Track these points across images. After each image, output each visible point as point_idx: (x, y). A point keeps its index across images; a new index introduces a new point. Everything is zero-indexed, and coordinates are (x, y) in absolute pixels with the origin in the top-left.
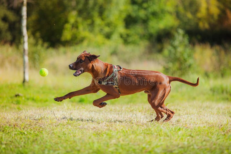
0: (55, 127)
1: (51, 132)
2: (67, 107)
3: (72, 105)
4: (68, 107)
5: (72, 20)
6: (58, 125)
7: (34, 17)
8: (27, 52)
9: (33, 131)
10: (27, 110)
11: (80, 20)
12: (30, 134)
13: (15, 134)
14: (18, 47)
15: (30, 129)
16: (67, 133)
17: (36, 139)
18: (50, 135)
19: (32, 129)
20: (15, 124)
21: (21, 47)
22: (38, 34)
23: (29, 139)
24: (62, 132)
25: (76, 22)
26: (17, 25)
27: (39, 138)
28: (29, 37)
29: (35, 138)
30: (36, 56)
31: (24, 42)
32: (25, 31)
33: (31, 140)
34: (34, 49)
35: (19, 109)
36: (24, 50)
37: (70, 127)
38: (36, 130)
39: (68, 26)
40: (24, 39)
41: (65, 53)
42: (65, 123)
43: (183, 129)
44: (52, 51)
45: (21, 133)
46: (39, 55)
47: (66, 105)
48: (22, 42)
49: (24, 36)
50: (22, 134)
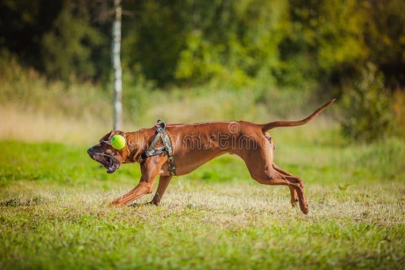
0: (164, 219)
1: (158, 227)
2: (183, 187)
3: (191, 184)
4: (185, 186)
5: (193, 45)
6: (168, 216)
7: (132, 39)
8: (119, 96)
9: (127, 225)
10: (118, 190)
11: (206, 44)
12: (124, 228)
13: (99, 229)
14: (104, 87)
15: (124, 221)
16: (183, 229)
17: (134, 238)
18: (155, 232)
19: (127, 221)
20: (100, 212)
21: (110, 86)
22: (138, 67)
23: (121, 237)
24: (175, 227)
25: (201, 48)
26: (105, 52)
27: (138, 236)
28: (123, 72)
29: (131, 236)
30: (134, 102)
31: (115, 80)
32: (117, 61)
33: (125, 238)
34: (131, 90)
35: (105, 187)
36: (115, 93)
37: (187, 219)
38: (134, 223)
39: (186, 54)
40: (114, 74)
41: (181, 98)
42: (180, 213)
43: (373, 228)
44: (159, 95)
45: (109, 227)
46: (139, 101)
47: (182, 184)
48: (112, 79)
49: (115, 70)
50: (111, 228)
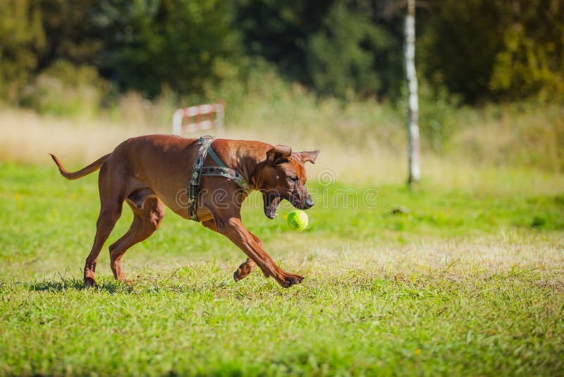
0: (484, 282)
1: (477, 293)
2: (508, 238)
3: (518, 233)
4: (510, 237)
5: (513, 45)
6: (490, 278)
7: (428, 39)
8: (415, 117)
9: (436, 291)
10: (421, 243)
11: (530, 43)
12: (431, 296)
13: (398, 298)
14: (394, 104)
15: (430, 285)
16: (511, 296)
17: (446, 308)
18: (473, 300)
19: (434, 285)
20: (397, 275)
21: (402, 103)
22: (438, 76)
23: (428, 308)
24: (501, 292)
25: (522, 47)
26: (392, 57)
27: (451, 306)
28: (419, 83)
29: (442, 307)
30: (434, 124)
31: (409, 94)
32: (411, 70)
33: (434, 310)
34: (430, 108)
35: (401, 240)
36: (410, 111)
37: (517, 282)
38: (444, 288)
39: (504, 58)
40: (408, 87)
41: (498, 117)
42: (506, 275)
44: (469, 113)
45: (411, 294)
46: (441, 123)
47: (506, 234)
48: (404, 93)
49: (408, 81)
50: (415, 296)
